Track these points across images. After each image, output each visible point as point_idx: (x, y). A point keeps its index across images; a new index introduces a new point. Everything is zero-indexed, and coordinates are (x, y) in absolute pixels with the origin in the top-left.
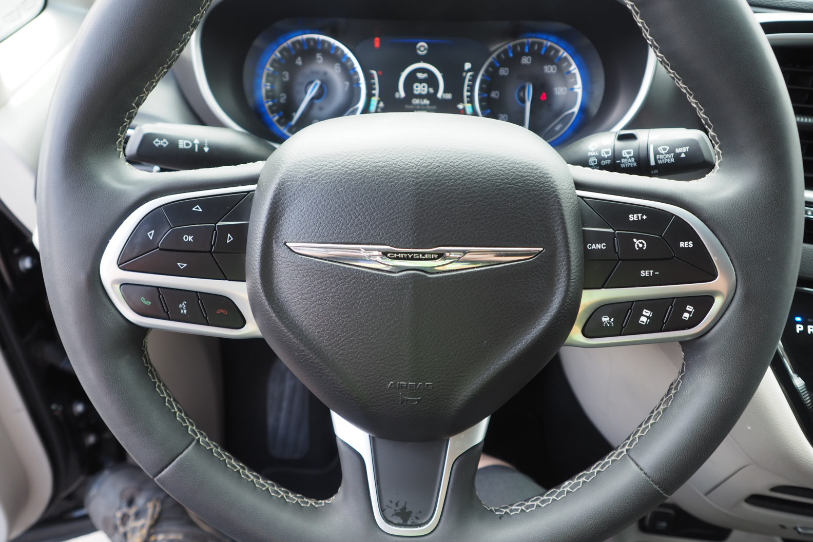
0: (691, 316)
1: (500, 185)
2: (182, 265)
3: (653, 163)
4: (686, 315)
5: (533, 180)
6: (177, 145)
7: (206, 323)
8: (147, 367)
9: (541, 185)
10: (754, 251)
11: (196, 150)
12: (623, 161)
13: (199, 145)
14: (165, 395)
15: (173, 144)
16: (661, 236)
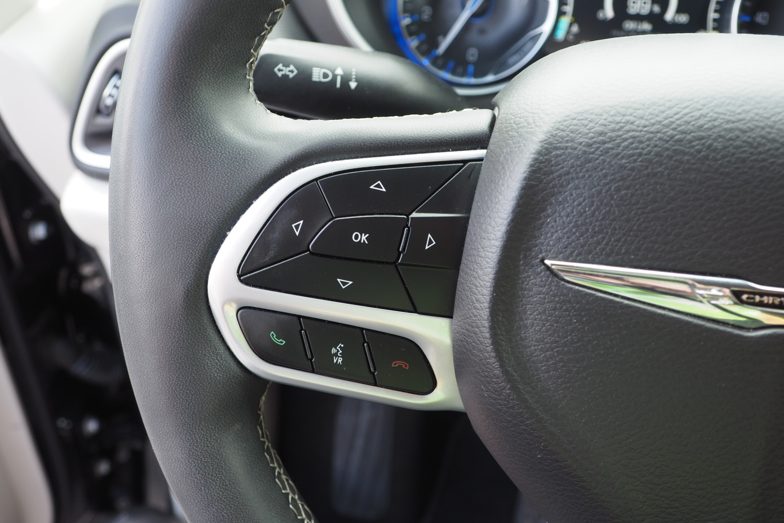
2: (344, 283)
6: (310, 75)
7: (373, 382)
8: (262, 441)
11: (338, 85)
13: (342, 77)
14: (288, 491)
15: (304, 74)
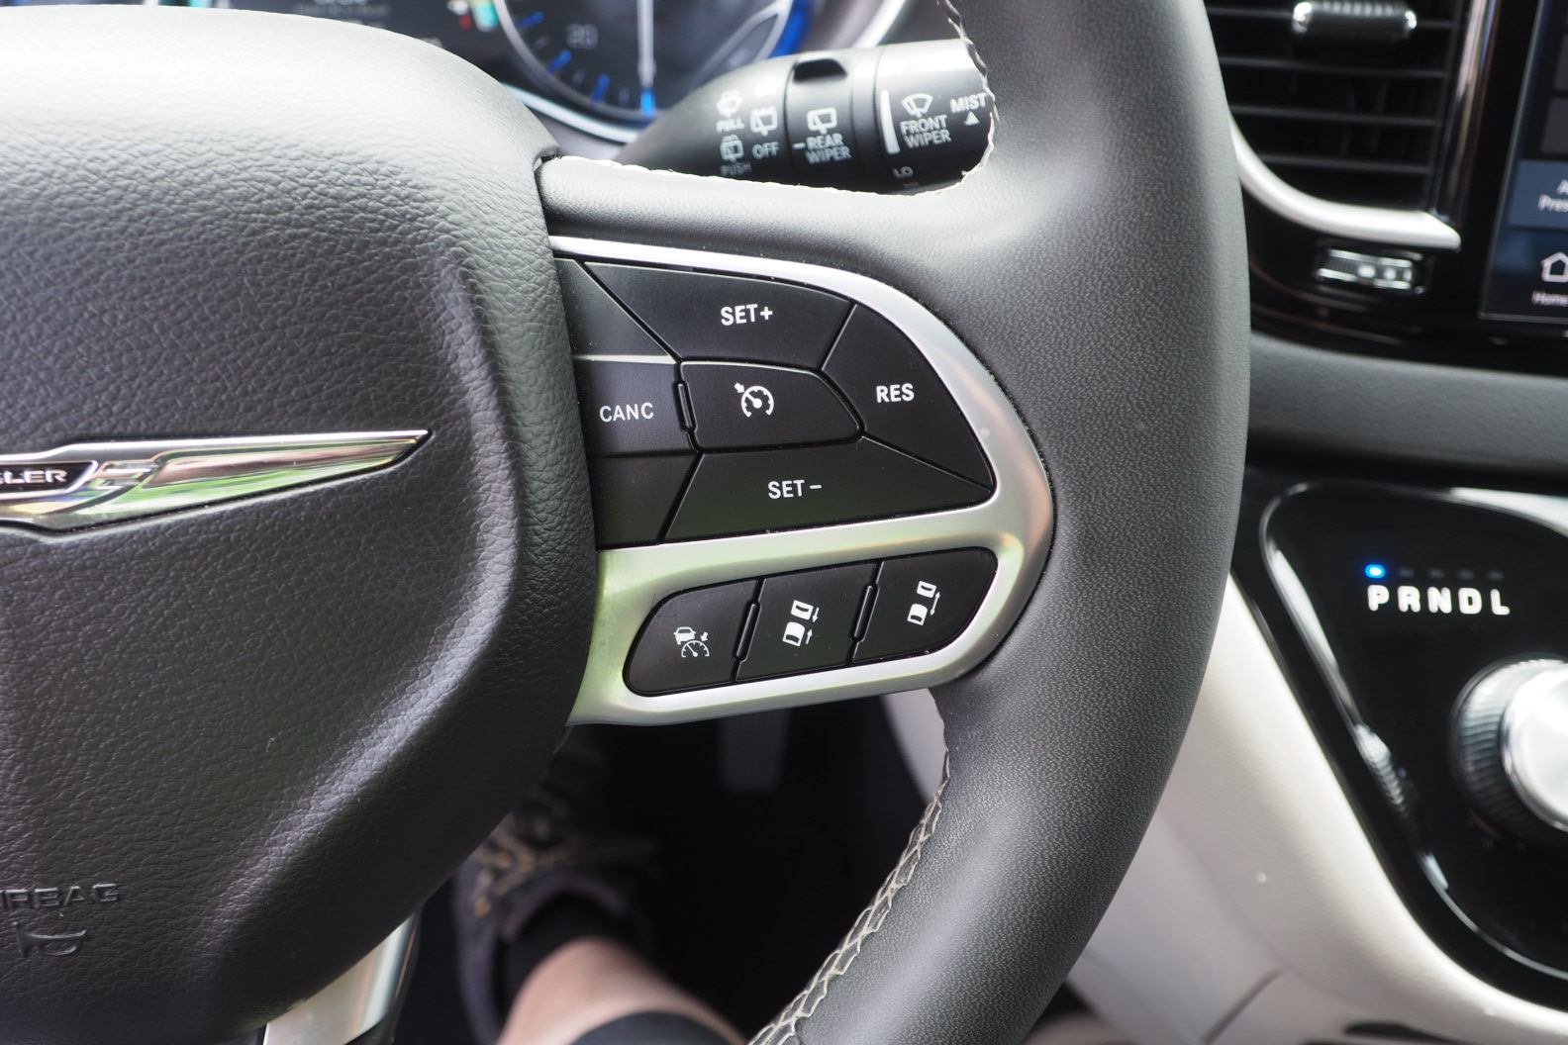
0: (932, 612)
1: (265, 229)
3: (892, 146)
4: (918, 611)
5: (375, 211)
9: (406, 226)
10: (1095, 404)
12: (812, 142)
16: (817, 371)
